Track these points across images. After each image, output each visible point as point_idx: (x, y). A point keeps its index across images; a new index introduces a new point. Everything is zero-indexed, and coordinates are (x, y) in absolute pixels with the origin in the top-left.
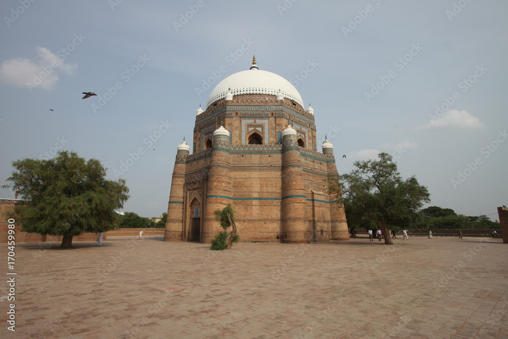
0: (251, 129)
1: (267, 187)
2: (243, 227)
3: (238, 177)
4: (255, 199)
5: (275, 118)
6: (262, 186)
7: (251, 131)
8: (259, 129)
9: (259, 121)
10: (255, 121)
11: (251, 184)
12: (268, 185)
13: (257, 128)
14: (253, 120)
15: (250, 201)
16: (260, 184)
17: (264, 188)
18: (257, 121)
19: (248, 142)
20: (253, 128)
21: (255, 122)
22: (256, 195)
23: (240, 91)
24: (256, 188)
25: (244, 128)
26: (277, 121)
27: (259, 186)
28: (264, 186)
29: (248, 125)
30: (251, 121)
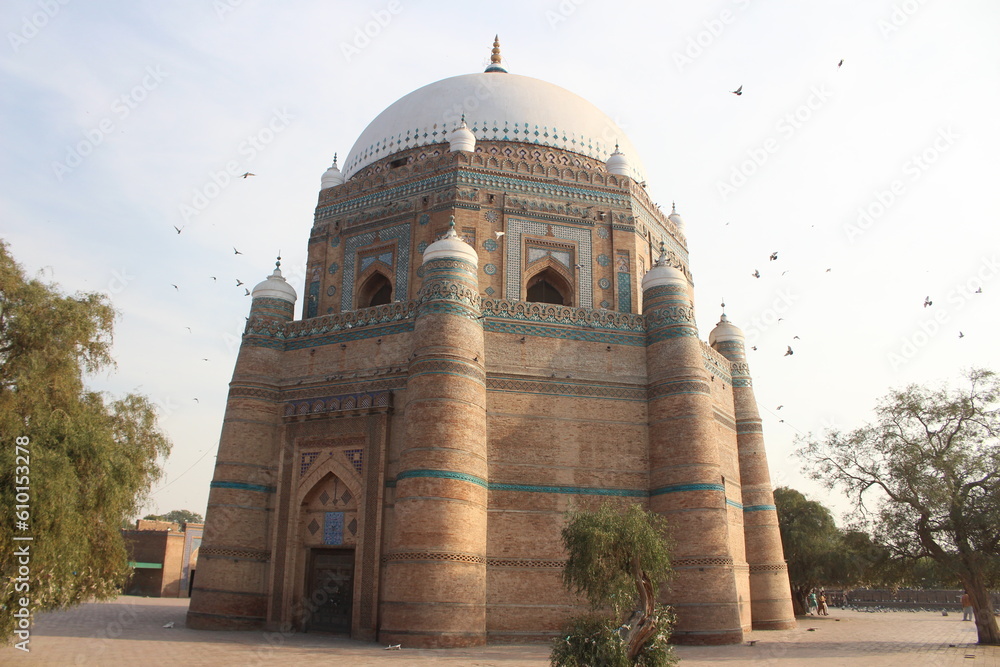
0: (536, 254)
1: (602, 450)
2: (524, 586)
3: (509, 411)
4: (564, 489)
5: (611, 228)
6: (585, 449)
7: (537, 260)
8: (562, 257)
9: (562, 234)
10: (549, 228)
11: (553, 437)
12: (606, 446)
13: (555, 255)
14: (544, 227)
15: (549, 496)
16: (579, 440)
17: (594, 453)
18: (555, 230)
19: (525, 294)
20: (542, 253)
21: (550, 234)
22: (566, 478)
23: (495, 130)
24: (568, 453)
25: (513, 249)
26: (616, 240)
27: (577, 445)
28: (593, 447)
29: (528, 241)
30: (538, 230)
